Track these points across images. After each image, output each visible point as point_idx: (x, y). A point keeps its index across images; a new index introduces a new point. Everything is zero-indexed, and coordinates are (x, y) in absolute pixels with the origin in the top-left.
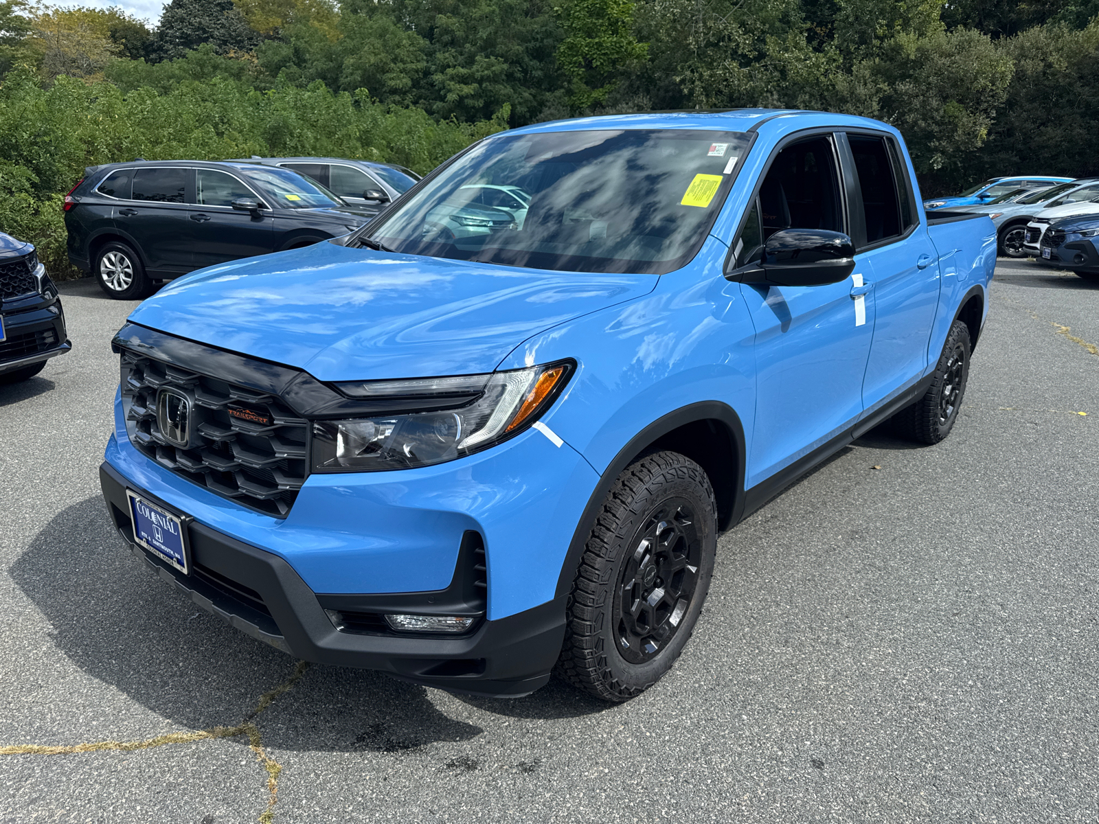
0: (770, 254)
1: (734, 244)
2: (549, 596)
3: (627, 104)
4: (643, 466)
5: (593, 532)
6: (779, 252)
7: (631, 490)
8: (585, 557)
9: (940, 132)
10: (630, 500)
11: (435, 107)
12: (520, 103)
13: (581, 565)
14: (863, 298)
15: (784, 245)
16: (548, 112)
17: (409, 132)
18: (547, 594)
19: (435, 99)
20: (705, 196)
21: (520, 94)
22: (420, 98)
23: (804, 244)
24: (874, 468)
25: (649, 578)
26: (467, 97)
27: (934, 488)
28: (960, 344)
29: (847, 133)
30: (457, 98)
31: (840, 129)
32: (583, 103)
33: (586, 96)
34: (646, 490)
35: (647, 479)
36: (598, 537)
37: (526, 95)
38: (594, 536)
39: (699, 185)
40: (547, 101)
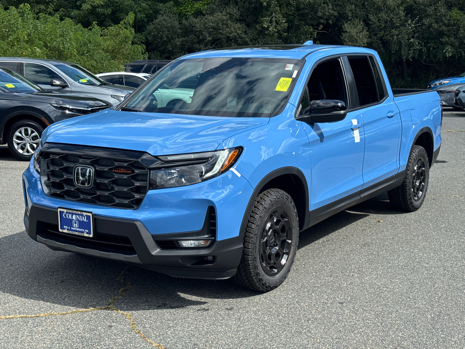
0: (313, 110)
1: (298, 106)
2: (237, 234)
3: (221, 12)
4: (268, 192)
5: (251, 215)
6: (317, 109)
7: (264, 200)
8: (248, 224)
9: (449, 31)
10: (264, 203)
11: (72, 14)
12: (140, 11)
13: (247, 228)
14: (358, 131)
15: (318, 106)
16: (162, 18)
17: (61, 36)
18: (236, 234)
19: (72, 8)
20: (285, 87)
21: (139, 4)
22: (60, 6)
23: (327, 106)
24: (379, 222)
25: (272, 241)
26: (98, 7)
27: (408, 228)
28: (421, 158)
29: (348, 56)
30: (90, 7)
31: (344, 55)
32: (188, 12)
33: (190, 6)
34: (269, 201)
35: (270, 196)
36: (253, 217)
37: (144, 5)
38: (251, 216)
39: (282, 82)
40: (160, 10)
